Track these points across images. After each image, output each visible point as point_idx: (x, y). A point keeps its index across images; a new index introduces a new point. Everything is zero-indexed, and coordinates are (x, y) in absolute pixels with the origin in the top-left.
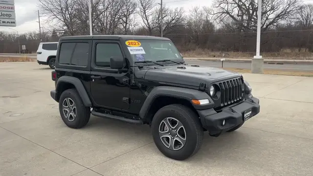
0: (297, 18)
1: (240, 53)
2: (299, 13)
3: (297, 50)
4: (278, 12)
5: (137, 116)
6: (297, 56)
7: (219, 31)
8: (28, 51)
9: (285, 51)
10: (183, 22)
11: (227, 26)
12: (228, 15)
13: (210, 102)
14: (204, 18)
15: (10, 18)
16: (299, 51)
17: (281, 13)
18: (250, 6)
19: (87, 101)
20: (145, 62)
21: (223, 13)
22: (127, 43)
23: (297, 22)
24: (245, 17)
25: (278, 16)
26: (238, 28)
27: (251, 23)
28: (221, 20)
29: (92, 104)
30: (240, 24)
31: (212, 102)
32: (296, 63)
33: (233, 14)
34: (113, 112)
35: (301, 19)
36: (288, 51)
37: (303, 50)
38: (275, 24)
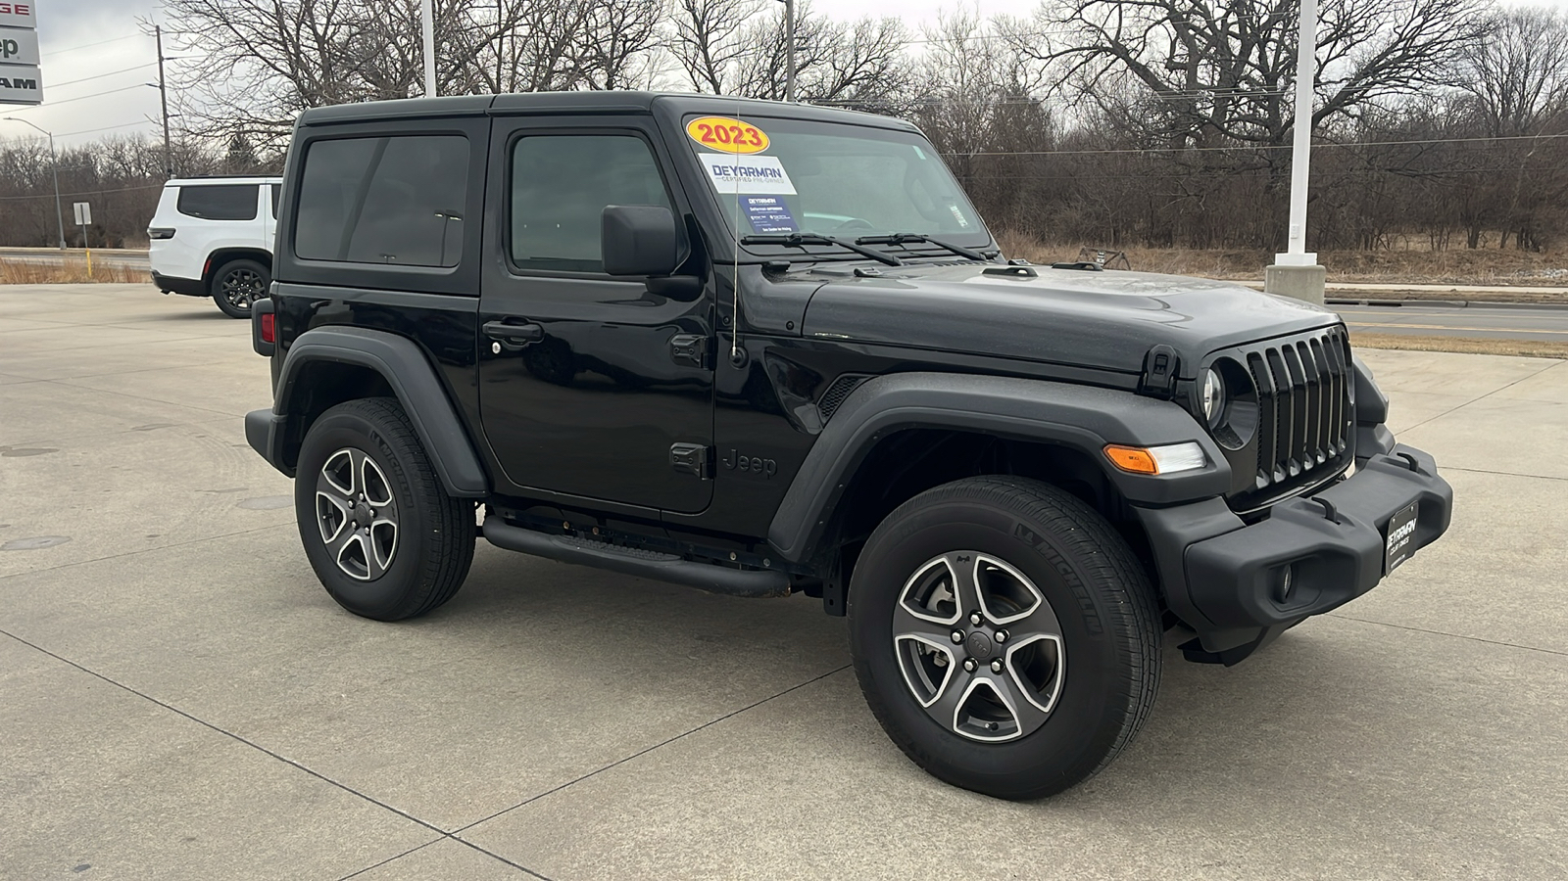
0: (1464, 84)
1: (1181, 252)
2: (1467, 55)
3: (1460, 242)
4: (1368, 48)
5: (752, 547)
6: (1463, 266)
7: (1076, 141)
8: (102, 235)
9: (1401, 244)
10: (894, 95)
11: (1117, 116)
12: (1121, 64)
13: (1208, 460)
14: (998, 76)
15: (12, 58)
16: (1473, 243)
17: (1384, 54)
18: (1232, 18)
19: (462, 468)
20: (795, 241)
21: (1097, 49)
22: (694, 130)
23: (1460, 103)
24: (1204, 74)
25: (1372, 71)
26: (1173, 127)
27: (1237, 104)
28: (1087, 89)
29: (490, 482)
30: (1179, 106)
31: (1222, 463)
32: (1468, 302)
33: (1143, 60)
34: (608, 525)
35: (1481, 87)
36: (1418, 244)
37: (1492, 240)
38: (1354, 109)
